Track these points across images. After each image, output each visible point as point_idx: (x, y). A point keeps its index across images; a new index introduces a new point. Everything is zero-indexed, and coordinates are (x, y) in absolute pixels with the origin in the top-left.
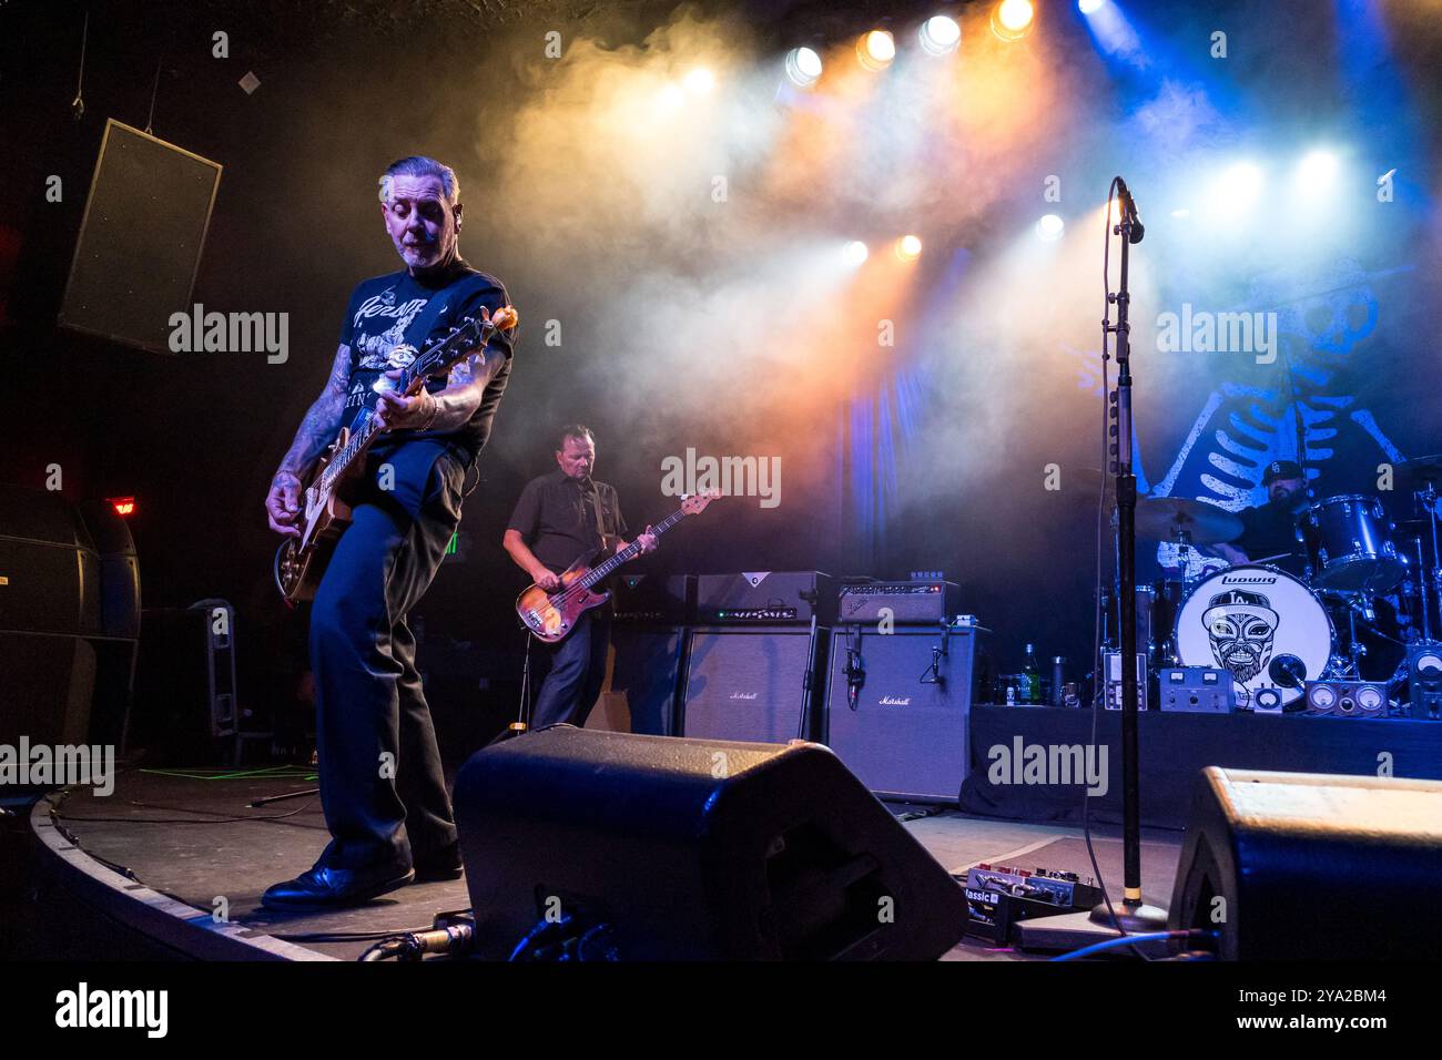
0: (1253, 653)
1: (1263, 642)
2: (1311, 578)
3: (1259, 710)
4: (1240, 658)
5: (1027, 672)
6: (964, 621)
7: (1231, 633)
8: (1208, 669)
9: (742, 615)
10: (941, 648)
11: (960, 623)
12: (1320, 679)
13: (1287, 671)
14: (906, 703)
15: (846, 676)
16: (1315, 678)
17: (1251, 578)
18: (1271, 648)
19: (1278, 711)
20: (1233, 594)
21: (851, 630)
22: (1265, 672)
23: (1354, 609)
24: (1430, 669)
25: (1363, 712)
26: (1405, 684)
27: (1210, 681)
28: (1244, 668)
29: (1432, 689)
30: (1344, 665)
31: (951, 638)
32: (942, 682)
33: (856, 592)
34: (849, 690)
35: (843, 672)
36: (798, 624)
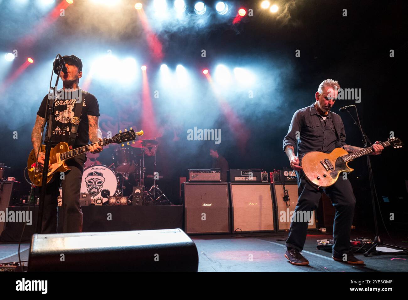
0: (97, 189)
1: (101, 185)
2: (114, 169)
3: (96, 205)
4: (94, 190)
7: (92, 183)
8: (84, 193)
12: (113, 195)
13: (106, 193)
16: (112, 196)
17: (99, 168)
18: (102, 187)
19: (101, 205)
20: (94, 173)
22: (100, 194)
23: (124, 177)
24: (138, 193)
25: (121, 204)
26: (132, 196)
27: (84, 197)
28: (94, 193)
29: (138, 198)
30: (119, 192)
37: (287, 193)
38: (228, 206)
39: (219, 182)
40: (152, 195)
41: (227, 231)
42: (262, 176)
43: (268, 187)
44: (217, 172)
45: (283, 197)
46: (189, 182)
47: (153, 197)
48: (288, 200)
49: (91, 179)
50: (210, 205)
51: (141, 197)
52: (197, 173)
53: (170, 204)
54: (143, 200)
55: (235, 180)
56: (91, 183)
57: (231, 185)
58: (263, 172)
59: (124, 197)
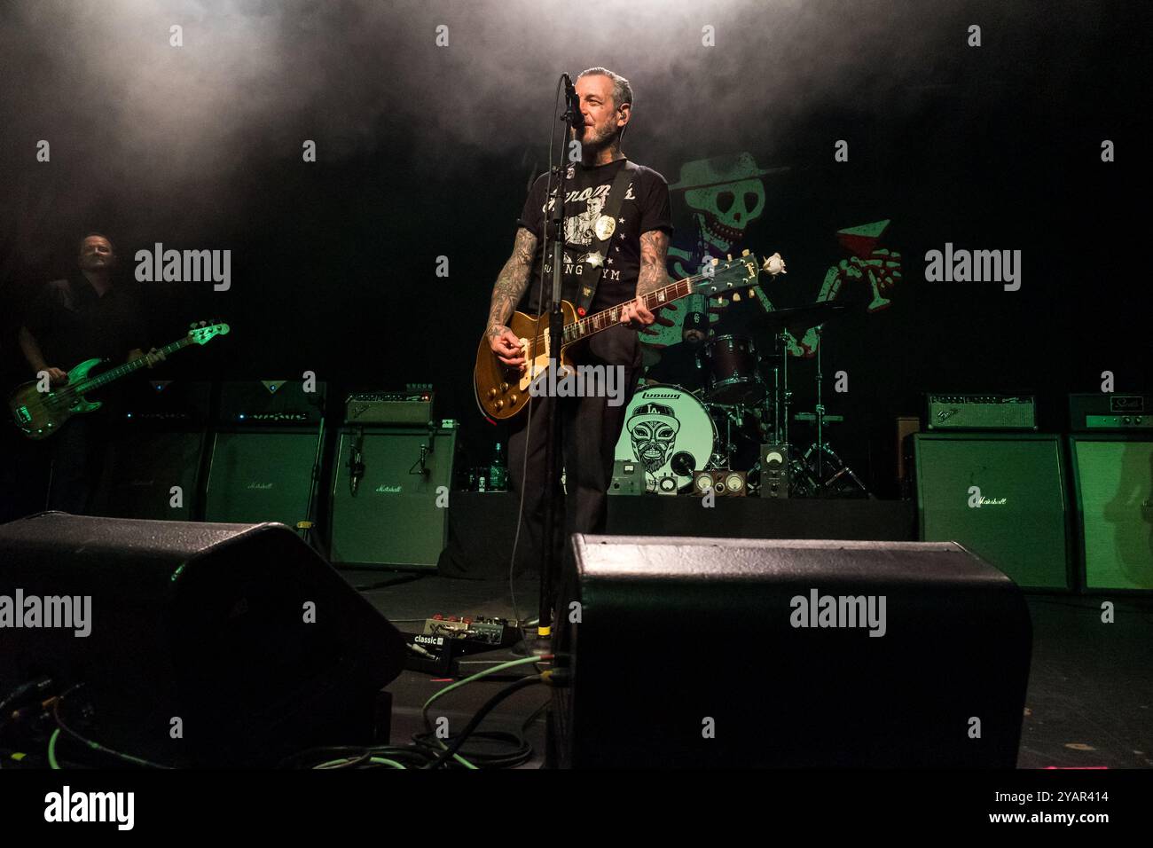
0: (660, 450)
1: (670, 441)
2: (704, 395)
3: (662, 493)
4: (651, 454)
5: (496, 465)
6: (448, 424)
7: (647, 435)
8: (628, 462)
9: (261, 416)
10: (428, 446)
11: (444, 426)
12: (705, 469)
13: (683, 463)
14: (398, 490)
15: (349, 469)
16: (702, 469)
17: (661, 394)
18: (673, 447)
19: (674, 493)
20: (649, 406)
21: (354, 430)
22: (668, 464)
23: (731, 418)
24: (774, 461)
25: (730, 492)
26: (758, 472)
27: (628, 471)
28: (654, 462)
29: (775, 476)
30: (721, 459)
31: (437, 438)
32: (427, 474)
33: (361, 399)
34: (352, 481)
35: (347, 466)
36: (310, 425)
38: (1063, 506)
39: (1028, 431)
40: (812, 470)
41: (1062, 584)
44: (1021, 400)
46: (931, 430)
47: (814, 476)
49: (643, 424)
50: (1000, 503)
51: (783, 474)
52: (955, 405)
53: (868, 498)
54: (791, 485)
55: (1088, 426)
56: (644, 433)
57: (1071, 439)
59: (736, 475)
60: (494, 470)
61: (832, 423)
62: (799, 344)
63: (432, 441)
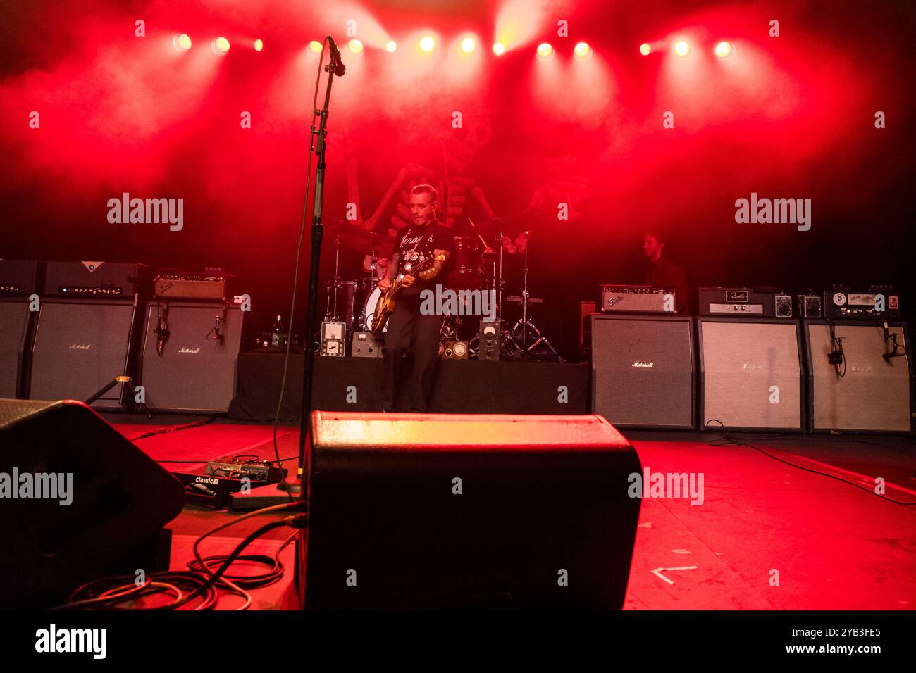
5: (276, 332)
6: (239, 300)
9: (81, 290)
10: (222, 317)
11: (235, 301)
14: (197, 351)
15: (156, 334)
21: (161, 304)
24: (490, 333)
25: (456, 356)
26: (477, 341)
29: (489, 344)
30: (451, 331)
31: (228, 310)
32: (221, 339)
33: (166, 278)
34: (158, 343)
35: (154, 332)
36: (124, 298)
37: (840, 345)
38: (691, 368)
39: (671, 314)
40: (519, 338)
42: (776, 303)
43: (792, 329)
44: (667, 292)
45: (829, 355)
46: (603, 312)
47: (520, 343)
48: (840, 362)
50: (649, 366)
51: (496, 343)
52: (620, 294)
53: (557, 361)
54: (502, 351)
55: (711, 311)
57: (699, 321)
58: (779, 293)
59: (461, 343)
60: (275, 336)
61: (533, 303)
62: (513, 243)
63: (225, 313)
